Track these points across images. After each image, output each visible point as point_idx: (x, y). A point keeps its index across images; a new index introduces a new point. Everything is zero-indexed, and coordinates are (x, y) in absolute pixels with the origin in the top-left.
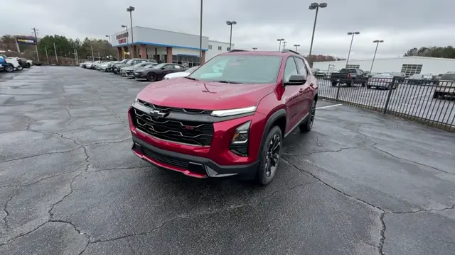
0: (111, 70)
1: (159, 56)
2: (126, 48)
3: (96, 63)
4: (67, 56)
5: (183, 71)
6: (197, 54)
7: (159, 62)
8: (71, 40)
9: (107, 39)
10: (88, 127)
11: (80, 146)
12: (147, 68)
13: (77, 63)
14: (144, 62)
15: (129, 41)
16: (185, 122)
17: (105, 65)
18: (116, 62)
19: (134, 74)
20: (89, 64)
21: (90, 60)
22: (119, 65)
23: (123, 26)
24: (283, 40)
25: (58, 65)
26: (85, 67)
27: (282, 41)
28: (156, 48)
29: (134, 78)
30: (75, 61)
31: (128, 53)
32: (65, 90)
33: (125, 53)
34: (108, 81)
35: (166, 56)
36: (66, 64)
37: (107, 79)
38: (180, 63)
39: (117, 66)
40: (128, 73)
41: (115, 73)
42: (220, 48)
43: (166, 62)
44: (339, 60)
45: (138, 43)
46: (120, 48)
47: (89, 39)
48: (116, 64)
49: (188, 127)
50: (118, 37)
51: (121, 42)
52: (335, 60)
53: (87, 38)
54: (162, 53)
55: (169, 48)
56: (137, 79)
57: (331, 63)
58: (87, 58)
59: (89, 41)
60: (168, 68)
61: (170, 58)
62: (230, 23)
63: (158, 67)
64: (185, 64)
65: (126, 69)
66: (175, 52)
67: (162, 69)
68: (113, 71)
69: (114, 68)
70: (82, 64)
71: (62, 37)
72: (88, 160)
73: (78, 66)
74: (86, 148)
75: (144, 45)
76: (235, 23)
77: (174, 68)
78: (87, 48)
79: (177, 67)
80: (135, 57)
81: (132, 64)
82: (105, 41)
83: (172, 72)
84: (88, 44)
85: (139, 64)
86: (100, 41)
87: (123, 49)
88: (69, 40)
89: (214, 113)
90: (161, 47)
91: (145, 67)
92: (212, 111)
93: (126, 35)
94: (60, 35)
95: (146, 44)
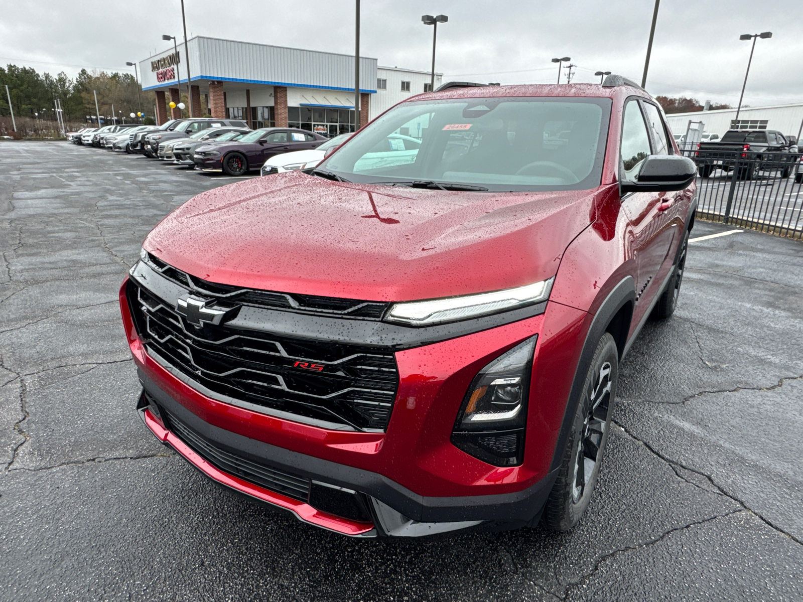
0: (138, 148)
1: (254, 110)
2: (175, 92)
3: (105, 132)
4: (40, 117)
5: (313, 147)
6: (349, 102)
7: (255, 126)
8: (47, 76)
9: (130, 71)
10: (47, 312)
11: (12, 375)
12: (224, 141)
13: (63, 132)
14: (216, 127)
15: (182, 74)
16: (293, 344)
17: (123, 136)
18: (151, 128)
19: (191, 158)
20: (88, 134)
21: (94, 124)
22: (156, 136)
23: (167, 38)
24: (567, 59)
25: (17, 138)
26: (79, 142)
27: (564, 63)
28: (248, 89)
29: (191, 167)
30: (57, 129)
31: (181, 106)
32: (17, 204)
33: (172, 104)
34: (126, 176)
35: (272, 110)
36: (38, 137)
37: (125, 170)
38: (307, 127)
39: (151, 137)
40: (178, 156)
41: (149, 155)
42: (406, 86)
43: (273, 125)
44: (711, 108)
45: (203, 79)
46: (160, 93)
47: (89, 72)
48: (150, 132)
49: (303, 361)
50: (155, 66)
51: (162, 76)
52: (701, 109)
53: (83, 71)
54: (263, 103)
55: (280, 90)
56: (198, 170)
57: (695, 116)
58: (86, 121)
59: (90, 77)
60: (277, 139)
61: (282, 115)
62: (430, 20)
63: (251, 138)
64: (320, 129)
65: (172, 144)
66: (294, 100)
67: (261, 142)
68: (142, 151)
69: (143, 143)
70: (72, 135)
71: (24, 70)
72: (23, 425)
73: (65, 139)
74: (29, 381)
75: (218, 84)
76: (444, 19)
77: (290, 138)
78: (83, 94)
79: (299, 137)
80: (198, 112)
81: (188, 132)
82: (126, 76)
83: (286, 150)
84: (86, 84)
85: (205, 133)
86: (116, 76)
87: (167, 94)
88: (42, 77)
89: (400, 311)
90: (261, 87)
91: (218, 139)
92: (390, 305)
93: (174, 59)
94: (20, 66)
95: (223, 80)
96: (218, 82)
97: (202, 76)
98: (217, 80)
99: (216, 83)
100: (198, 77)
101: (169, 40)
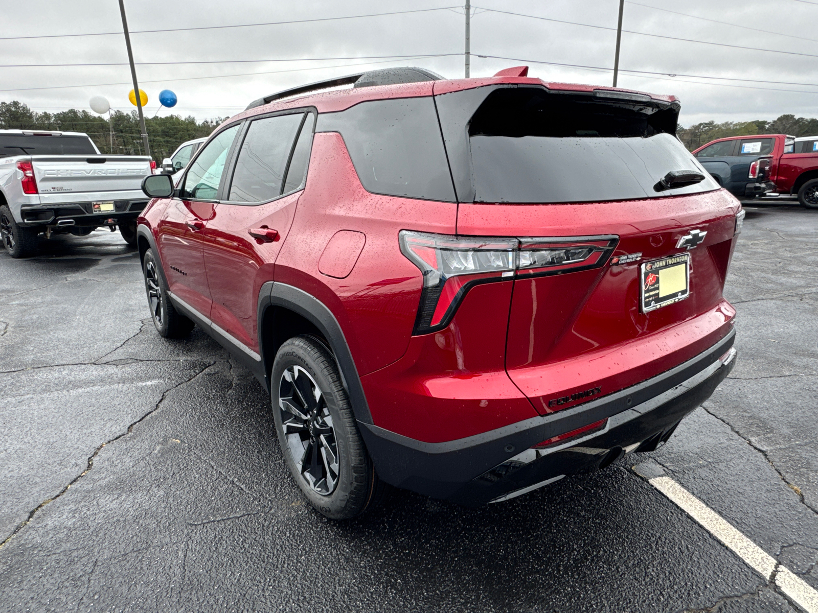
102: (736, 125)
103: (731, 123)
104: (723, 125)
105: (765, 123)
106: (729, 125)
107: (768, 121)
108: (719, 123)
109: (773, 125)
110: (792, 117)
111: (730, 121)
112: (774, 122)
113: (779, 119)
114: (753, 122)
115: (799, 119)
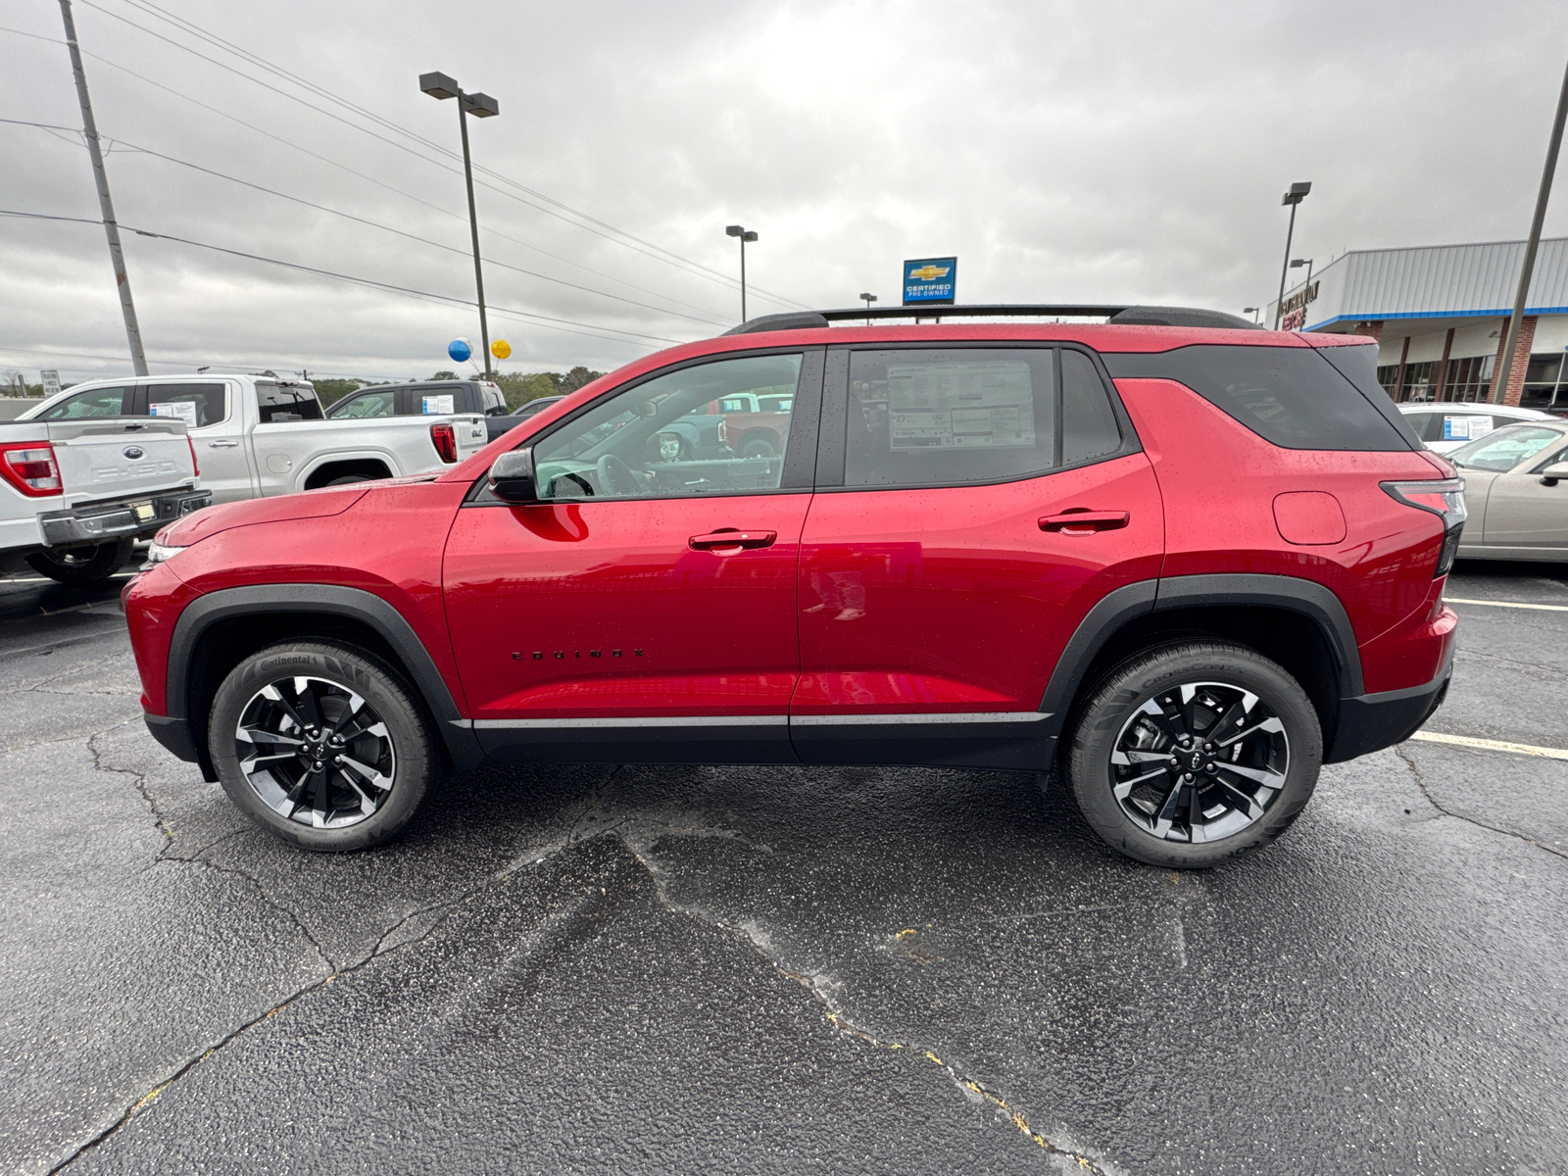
23: (1300, 263)
28: (1449, 327)
45: (1345, 320)
50: (1285, 307)
51: (1290, 323)
66: (1553, 340)
75: (1371, 327)
93: (1312, 293)
95: (1382, 318)
96: (1373, 322)
97: (1341, 317)
98: (1370, 319)
99: (1369, 325)
100: (1334, 318)
101: (1301, 266)
102: (525, 377)
103: (520, 375)
104: (510, 376)
105: (558, 375)
106: (517, 376)
107: (562, 374)
108: (506, 374)
109: (567, 379)
110: (586, 369)
111: (518, 372)
112: (568, 375)
113: (572, 372)
114: (545, 374)
115: (593, 373)
